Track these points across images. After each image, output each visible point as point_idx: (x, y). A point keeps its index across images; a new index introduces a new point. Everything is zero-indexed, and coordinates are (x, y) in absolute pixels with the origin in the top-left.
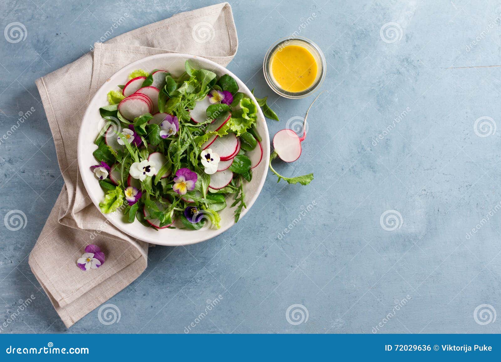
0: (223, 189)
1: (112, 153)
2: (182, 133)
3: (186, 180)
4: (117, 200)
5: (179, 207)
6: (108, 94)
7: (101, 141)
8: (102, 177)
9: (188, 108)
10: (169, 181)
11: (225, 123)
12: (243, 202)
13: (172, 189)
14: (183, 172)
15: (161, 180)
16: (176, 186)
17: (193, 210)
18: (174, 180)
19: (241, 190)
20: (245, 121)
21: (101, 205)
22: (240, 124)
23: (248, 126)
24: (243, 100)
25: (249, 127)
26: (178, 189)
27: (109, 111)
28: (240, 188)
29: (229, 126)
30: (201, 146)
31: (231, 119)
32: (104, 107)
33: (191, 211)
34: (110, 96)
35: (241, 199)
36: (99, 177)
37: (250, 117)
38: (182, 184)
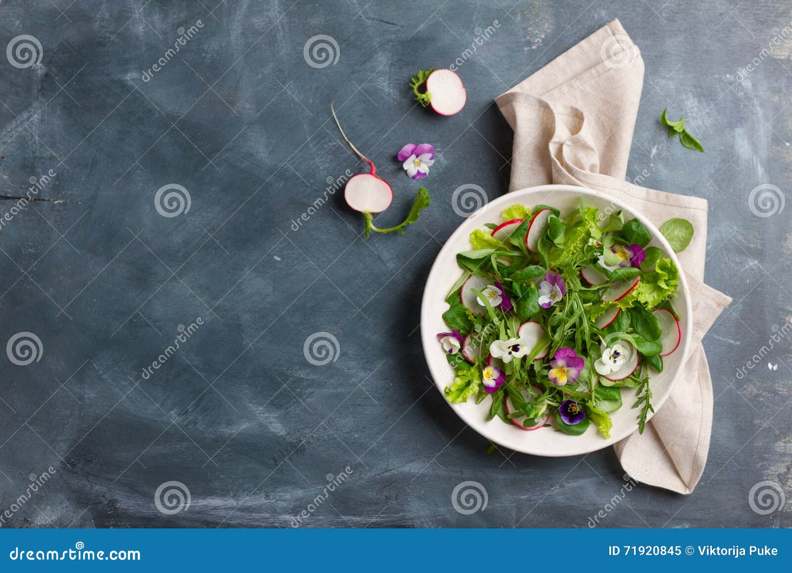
0: (621, 382)
1: (469, 319)
2: (569, 299)
3: (568, 366)
4: (471, 387)
5: (555, 401)
6: (471, 234)
7: (455, 298)
8: (451, 351)
9: (580, 266)
10: (544, 364)
11: (632, 289)
12: (649, 402)
13: (547, 376)
14: (565, 354)
15: (533, 361)
16: (553, 373)
17: (572, 406)
18: (551, 364)
19: (646, 383)
20: (660, 289)
21: (447, 391)
22: (652, 293)
23: (663, 297)
24: (660, 260)
25: (665, 299)
26: (555, 377)
27: (470, 259)
28: (646, 381)
29: (636, 296)
30: (595, 320)
31: (640, 283)
32: (463, 252)
33: (569, 407)
34: (473, 236)
35: (646, 398)
36: (447, 349)
37: (667, 285)
38: (561, 369)
